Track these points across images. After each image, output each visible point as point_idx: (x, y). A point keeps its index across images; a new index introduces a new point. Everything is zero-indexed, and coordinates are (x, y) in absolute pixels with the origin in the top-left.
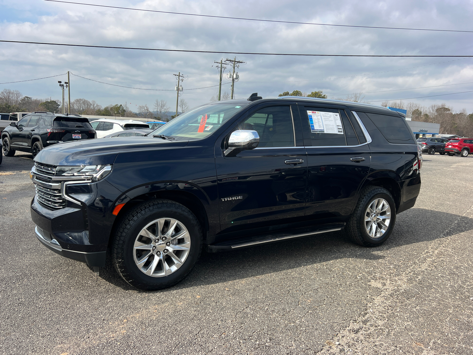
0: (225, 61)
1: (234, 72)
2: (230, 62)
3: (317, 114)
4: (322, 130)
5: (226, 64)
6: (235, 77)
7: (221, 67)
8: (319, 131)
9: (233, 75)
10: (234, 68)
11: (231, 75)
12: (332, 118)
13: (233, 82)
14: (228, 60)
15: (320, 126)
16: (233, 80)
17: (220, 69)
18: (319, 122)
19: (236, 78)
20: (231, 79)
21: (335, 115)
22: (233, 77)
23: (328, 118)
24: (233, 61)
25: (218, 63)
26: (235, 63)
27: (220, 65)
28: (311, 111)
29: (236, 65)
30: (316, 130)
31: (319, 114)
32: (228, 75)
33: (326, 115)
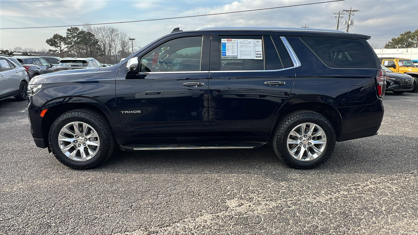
0: (342, 12)
1: (349, 19)
2: (346, 12)
3: (232, 41)
4: (234, 56)
5: (343, 14)
6: (349, 23)
7: (339, 17)
8: (231, 57)
9: (348, 22)
10: (350, 16)
11: (346, 22)
12: (252, 44)
13: (348, 28)
14: (344, 11)
15: (233, 52)
16: (348, 26)
17: (337, 19)
18: (233, 48)
19: (351, 24)
20: (347, 25)
21: (256, 42)
22: (348, 23)
23: (246, 44)
24: (349, 11)
25: (336, 14)
26: (351, 12)
27: (338, 16)
28: (226, 39)
29: (351, 14)
30: (228, 56)
31: (236, 41)
32: (344, 22)
33: (245, 42)
